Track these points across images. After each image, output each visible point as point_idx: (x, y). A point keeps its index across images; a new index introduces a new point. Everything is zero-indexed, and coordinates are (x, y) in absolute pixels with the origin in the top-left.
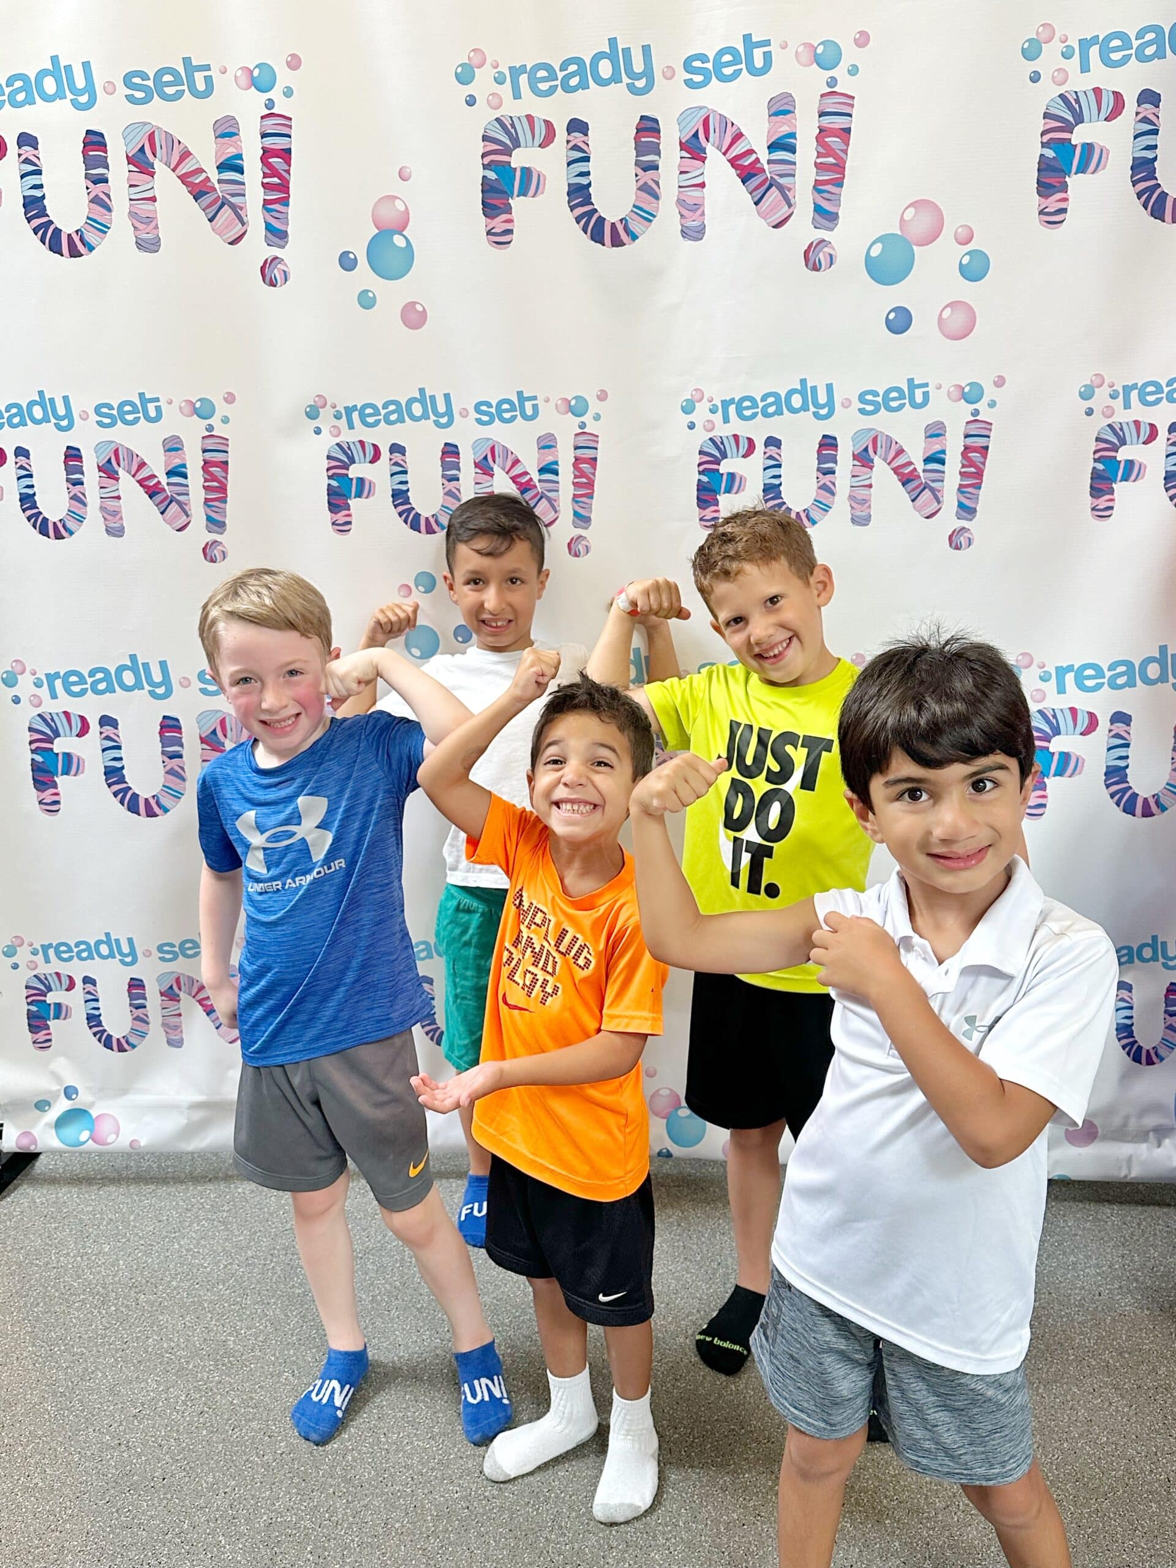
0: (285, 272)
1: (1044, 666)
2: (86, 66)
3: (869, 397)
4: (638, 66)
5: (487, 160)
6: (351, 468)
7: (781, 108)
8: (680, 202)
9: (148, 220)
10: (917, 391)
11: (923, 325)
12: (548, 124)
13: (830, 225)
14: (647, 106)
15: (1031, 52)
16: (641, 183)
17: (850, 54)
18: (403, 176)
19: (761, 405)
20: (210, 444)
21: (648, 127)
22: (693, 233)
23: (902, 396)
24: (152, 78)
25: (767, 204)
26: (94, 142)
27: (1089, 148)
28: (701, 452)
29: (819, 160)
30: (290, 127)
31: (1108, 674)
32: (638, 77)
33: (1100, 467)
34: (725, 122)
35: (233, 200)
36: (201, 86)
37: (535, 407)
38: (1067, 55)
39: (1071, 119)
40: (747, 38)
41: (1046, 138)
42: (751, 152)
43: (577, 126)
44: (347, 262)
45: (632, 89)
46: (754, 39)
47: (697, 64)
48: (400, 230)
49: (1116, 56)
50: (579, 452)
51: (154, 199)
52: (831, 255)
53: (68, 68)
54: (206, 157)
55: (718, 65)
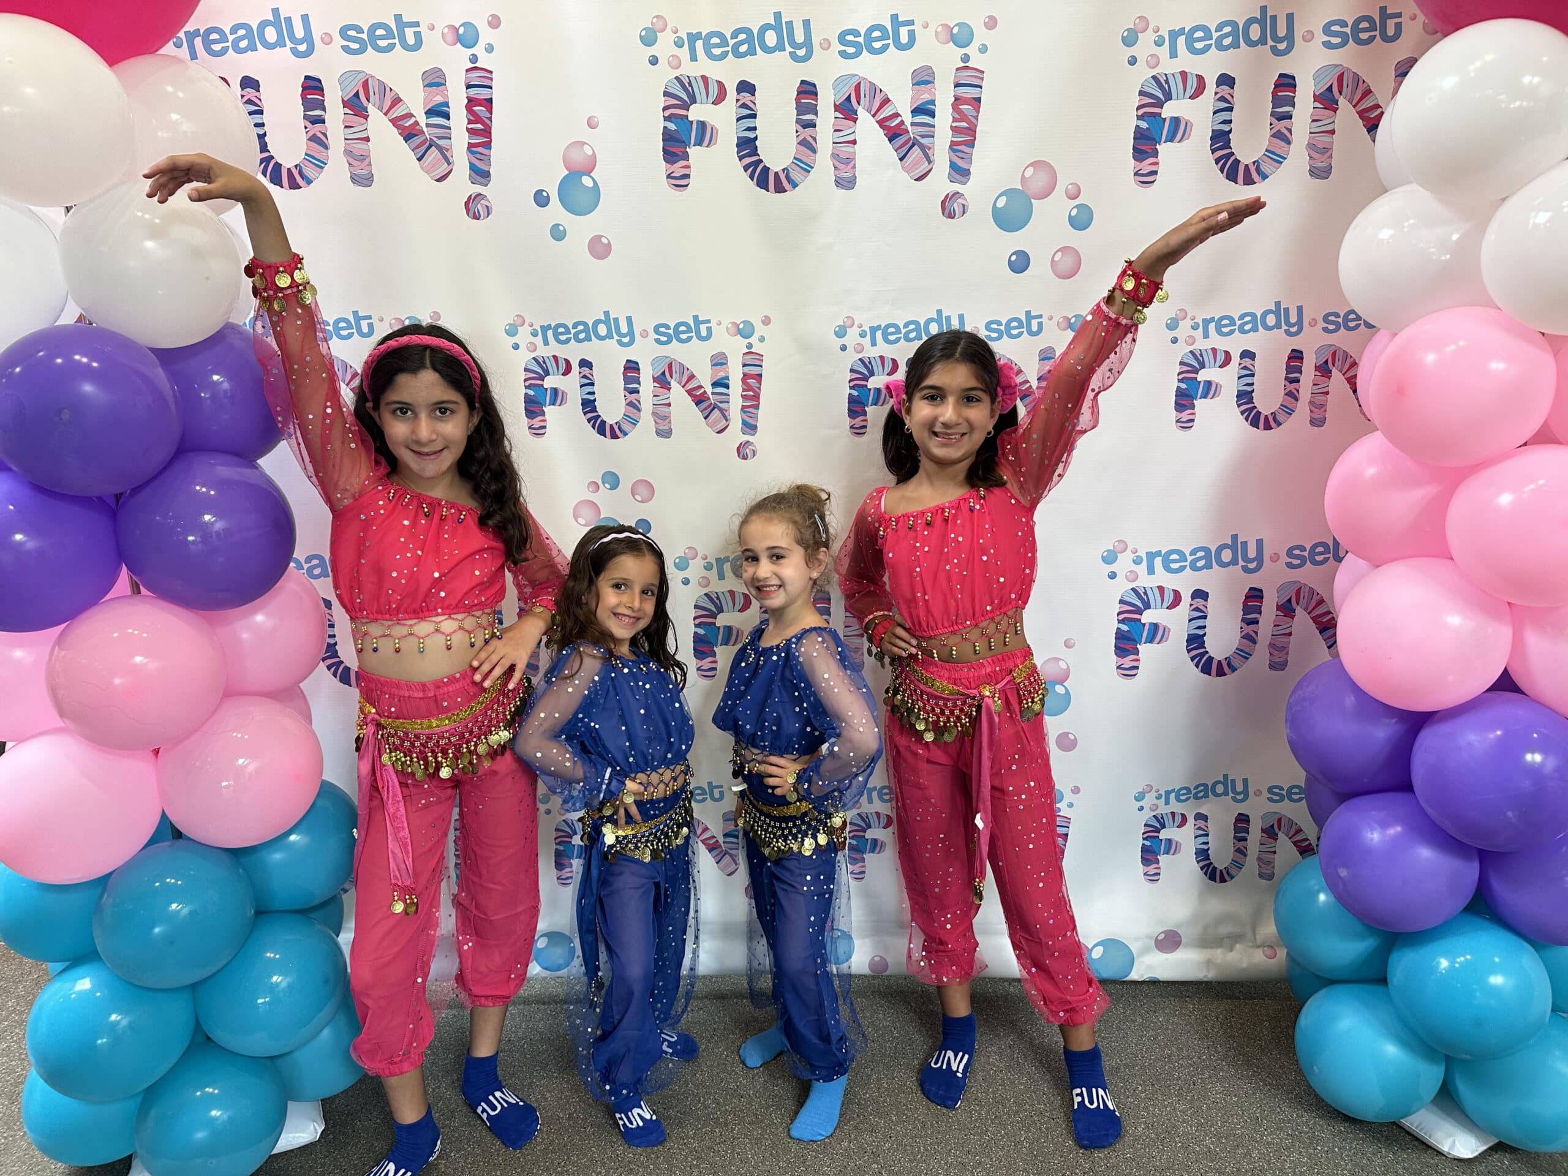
0: (487, 207)
1: (1136, 552)
2: (305, 19)
3: (994, 326)
4: (800, 38)
5: (667, 113)
6: (546, 379)
7: (923, 78)
8: (835, 156)
9: (362, 158)
10: (1033, 321)
11: (1039, 266)
12: (721, 85)
13: (964, 180)
14: (807, 72)
15: (1130, 39)
16: (801, 138)
17: (981, 35)
18: (592, 124)
19: (903, 331)
21: (807, 90)
22: (846, 183)
23: (1021, 326)
24: (366, 31)
25: (911, 159)
26: (312, 87)
27: (1176, 121)
28: (852, 371)
29: (955, 124)
30: (491, 79)
31: (1190, 558)
32: (799, 47)
33: (1183, 386)
34: (874, 89)
35: (440, 142)
36: (411, 40)
37: (709, 329)
38: (1159, 43)
39: (1161, 96)
40: (894, 18)
41: (1141, 112)
42: (897, 115)
43: (746, 87)
44: (541, 199)
45: (793, 56)
46: (900, 19)
47: (850, 38)
48: (588, 173)
49: (1199, 45)
50: (747, 369)
51: (367, 139)
52: (964, 205)
53: (288, 20)
54: (416, 103)
55: (869, 40)
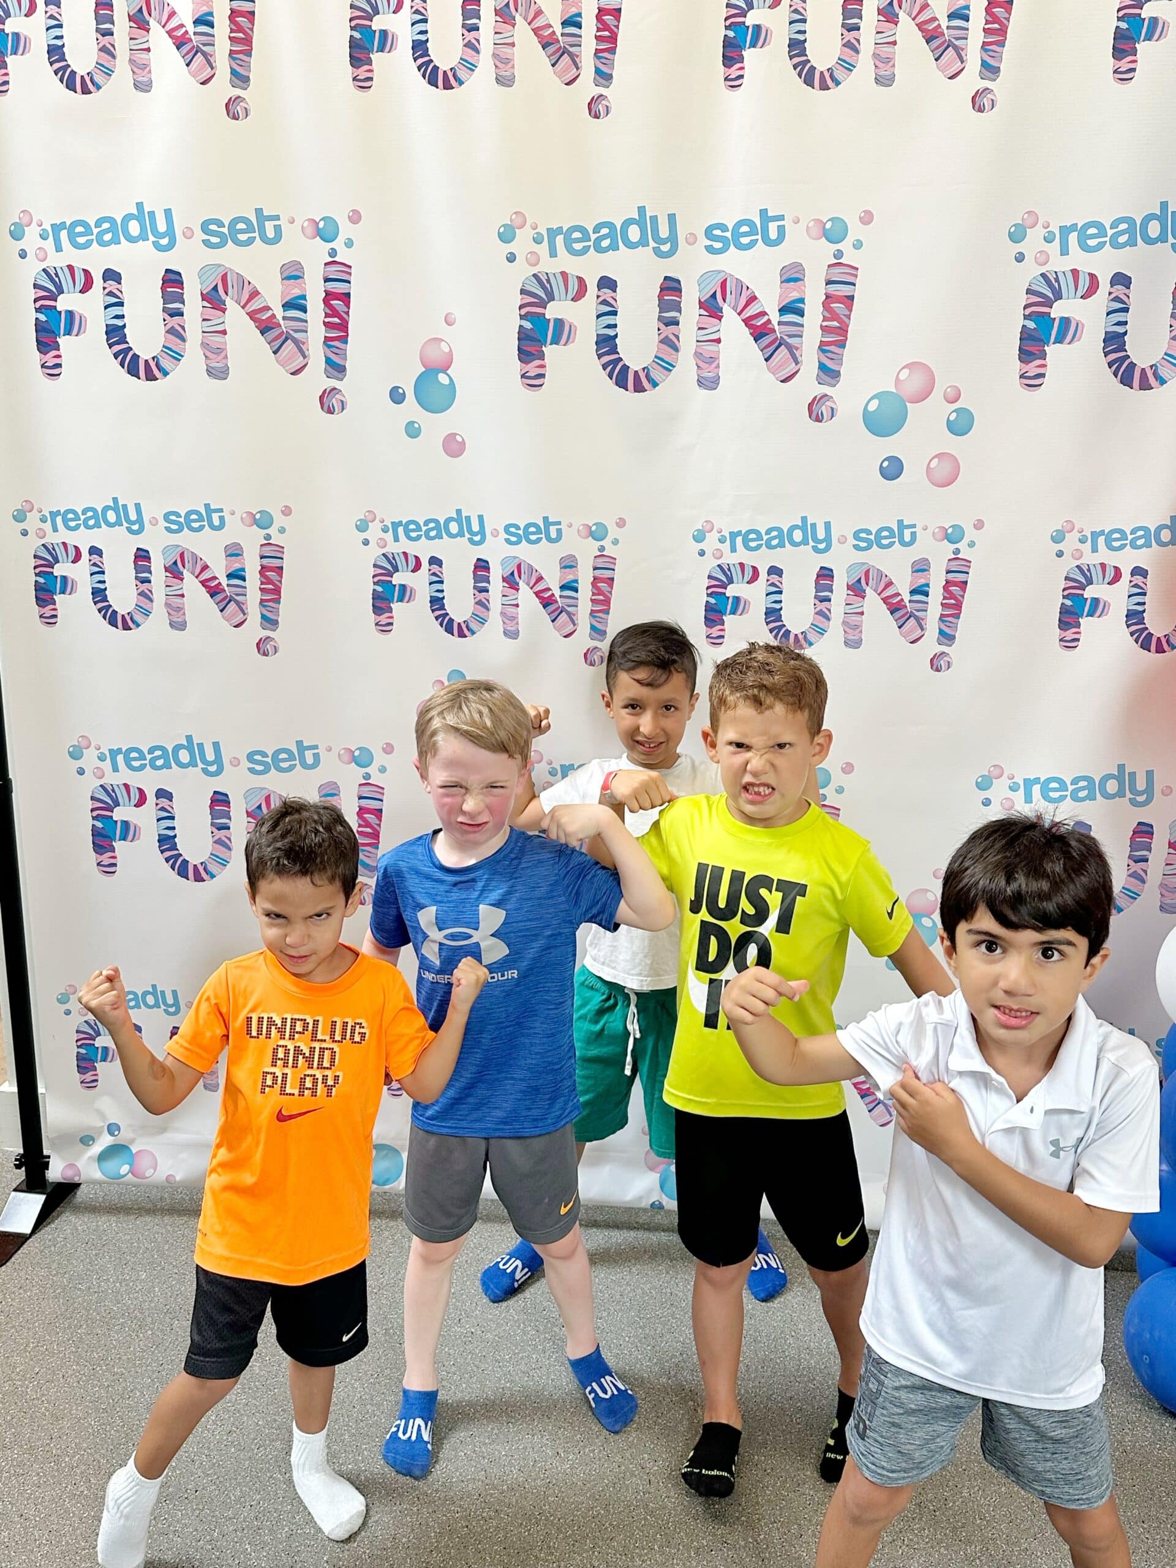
0: (342, 401)
1: (1013, 778)
2: (168, 213)
3: (863, 535)
4: (664, 232)
5: (524, 311)
6: (395, 575)
7: (792, 276)
8: (698, 355)
9: (219, 351)
10: (906, 531)
11: (914, 472)
12: (581, 281)
13: (833, 382)
14: (671, 268)
15: (1017, 235)
16: (662, 336)
17: (856, 231)
18: (449, 322)
19: (765, 537)
20: (268, 551)
21: (671, 287)
22: (709, 383)
23: (892, 535)
24: (227, 225)
25: (777, 360)
26: (172, 280)
27: (1066, 322)
28: (710, 577)
29: (825, 324)
30: (350, 274)
31: (1071, 788)
32: (664, 242)
33: (1068, 603)
34: (741, 286)
35: (296, 335)
36: (270, 234)
37: (559, 531)
38: (1048, 240)
39: (1051, 295)
40: (763, 212)
41: (1028, 311)
42: (764, 314)
43: (607, 283)
44: (397, 396)
45: (657, 252)
46: (770, 214)
47: (717, 232)
48: (445, 369)
49: (1092, 243)
50: (598, 573)
51: (224, 332)
52: (832, 409)
53: (152, 214)
54: (273, 297)
55: (736, 234)
